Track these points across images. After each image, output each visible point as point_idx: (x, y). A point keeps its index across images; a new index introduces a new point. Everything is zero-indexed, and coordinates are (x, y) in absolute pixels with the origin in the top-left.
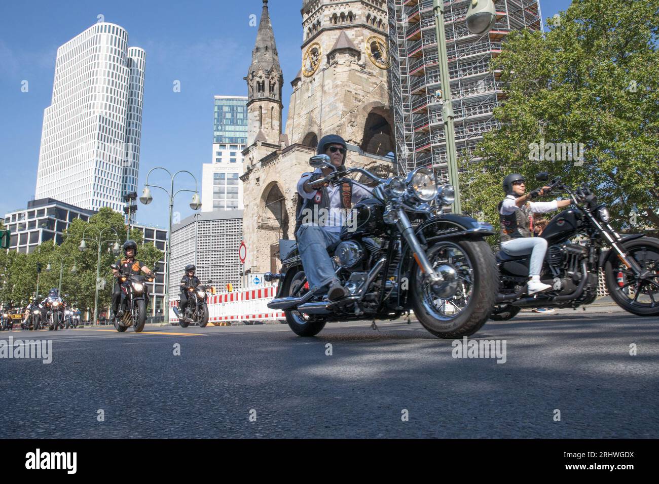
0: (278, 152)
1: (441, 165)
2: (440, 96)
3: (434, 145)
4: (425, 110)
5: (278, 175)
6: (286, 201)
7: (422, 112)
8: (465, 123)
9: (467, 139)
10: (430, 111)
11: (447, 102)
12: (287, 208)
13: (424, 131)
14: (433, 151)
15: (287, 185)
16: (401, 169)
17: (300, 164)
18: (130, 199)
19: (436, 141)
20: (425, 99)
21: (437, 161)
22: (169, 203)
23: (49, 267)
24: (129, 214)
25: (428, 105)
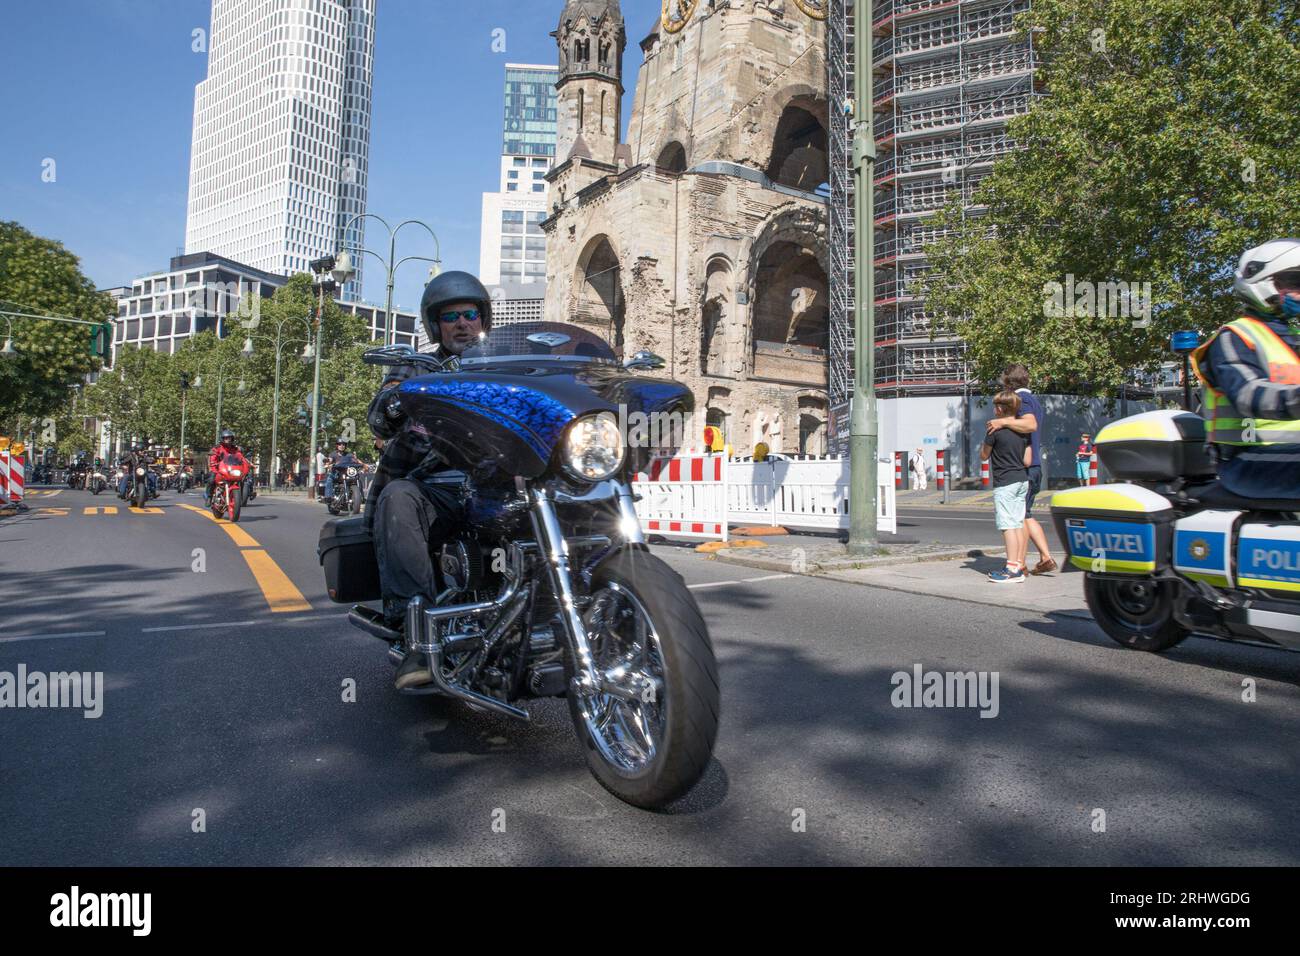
0: (609, 179)
1: (912, 215)
2: (851, 111)
3: (902, 175)
4: (889, 106)
5: (609, 223)
6: (622, 273)
7: (883, 110)
8: (966, 134)
9: (966, 165)
10: (898, 107)
11: (864, 126)
12: (623, 285)
13: (884, 148)
14: (900, 187)
15: (625, 242)
16: (836, 221)
17: (649, 202)
18: (323, 270)
19: (907, 167)
20: (890, 85)
21: (907, 207)
22: (386, 283)
23: (198, 381)
24: (321, 297)
25: (896, 95)
